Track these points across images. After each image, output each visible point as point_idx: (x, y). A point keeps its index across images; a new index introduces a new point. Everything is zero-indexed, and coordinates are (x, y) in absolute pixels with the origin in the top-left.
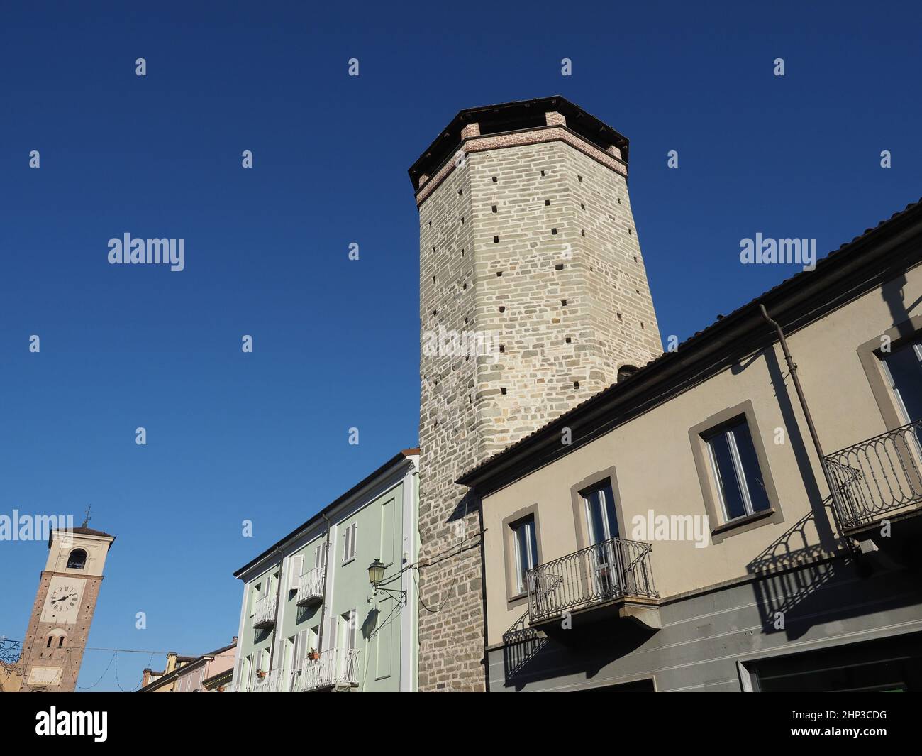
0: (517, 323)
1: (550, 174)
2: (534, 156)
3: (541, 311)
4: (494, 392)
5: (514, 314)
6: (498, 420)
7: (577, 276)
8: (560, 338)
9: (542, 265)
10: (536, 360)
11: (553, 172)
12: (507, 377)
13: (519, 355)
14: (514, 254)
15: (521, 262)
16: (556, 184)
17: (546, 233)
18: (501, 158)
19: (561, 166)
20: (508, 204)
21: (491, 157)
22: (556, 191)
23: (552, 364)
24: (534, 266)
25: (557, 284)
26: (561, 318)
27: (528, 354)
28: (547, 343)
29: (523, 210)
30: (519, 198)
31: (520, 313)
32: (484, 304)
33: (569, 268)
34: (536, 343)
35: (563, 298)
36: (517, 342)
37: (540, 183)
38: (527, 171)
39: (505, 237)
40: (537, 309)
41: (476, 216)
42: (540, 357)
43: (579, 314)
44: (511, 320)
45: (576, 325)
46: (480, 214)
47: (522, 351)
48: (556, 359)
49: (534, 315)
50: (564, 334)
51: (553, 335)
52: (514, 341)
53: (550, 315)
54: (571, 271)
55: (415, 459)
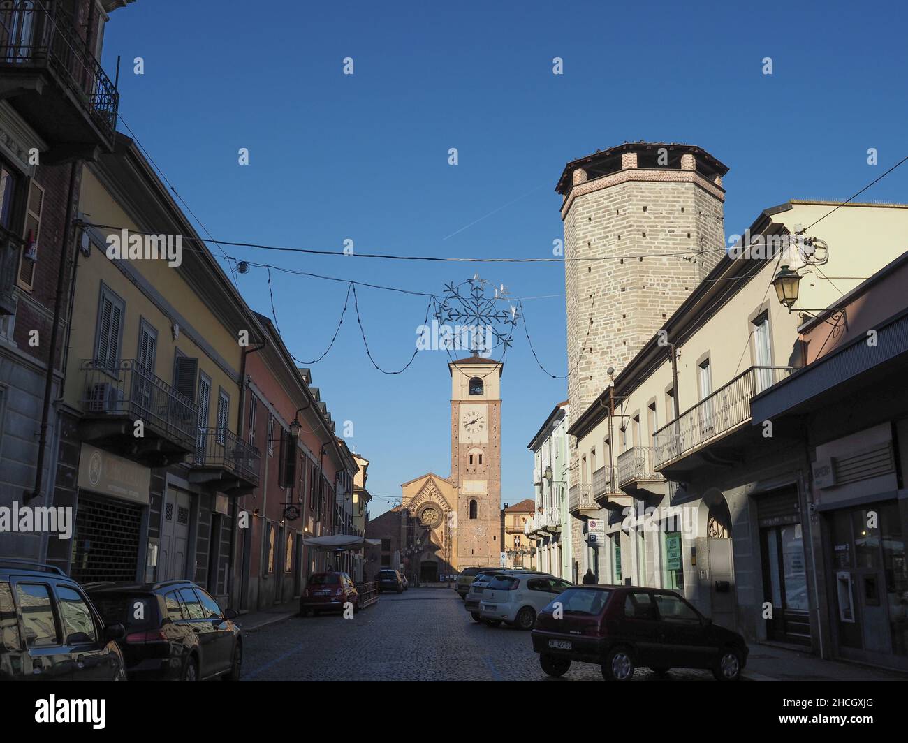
0: (599, 332)
1: (623, 213)
2: (612, 197)
3: (612, 323)
4: (586, 378)
5: (597, 326)
6: (588, 396)
7: (633, 296)
8: (620, 342)
9: (614, 289)
10: (607, 357)
11: (624, 211)
12: (592, 369)
13: (599, 354)
14: (599, 281)
15: (603, 287)
16: (625, 221)
17: (617, 263)
18: (594, 200)
19: (629, 205)
20: (597, 241)
21: (588, 200)
22: (625, 227)
23: (615, 360)
24: (609, 289)
25: (621, 303)
26: (621, 328)
27: (604, 353)
28: (613, 345)
29: (605, 245)
30: (603, 235)
31: (601, 325)
32: (583, 319)
33: (628, 291)
34: (608, 345)
35: (624, 313)
36: (599, 345)
37: (616, 221)
38: (608, 211)
39: (595, 268)
40: (610, 322)
41: (579, 252)
42: (609, 355)
43: (631, 324)
44: (596, 330)
45: (629, 332)
46: (581, 250)
47: (601, 351)
48: (618, 356)
49: (608, 326)
50: (622, 339)
51: (616, 340)
52: (597, 345)
53: (616, 326)
54: (630, 293)
55: (565, 408)
